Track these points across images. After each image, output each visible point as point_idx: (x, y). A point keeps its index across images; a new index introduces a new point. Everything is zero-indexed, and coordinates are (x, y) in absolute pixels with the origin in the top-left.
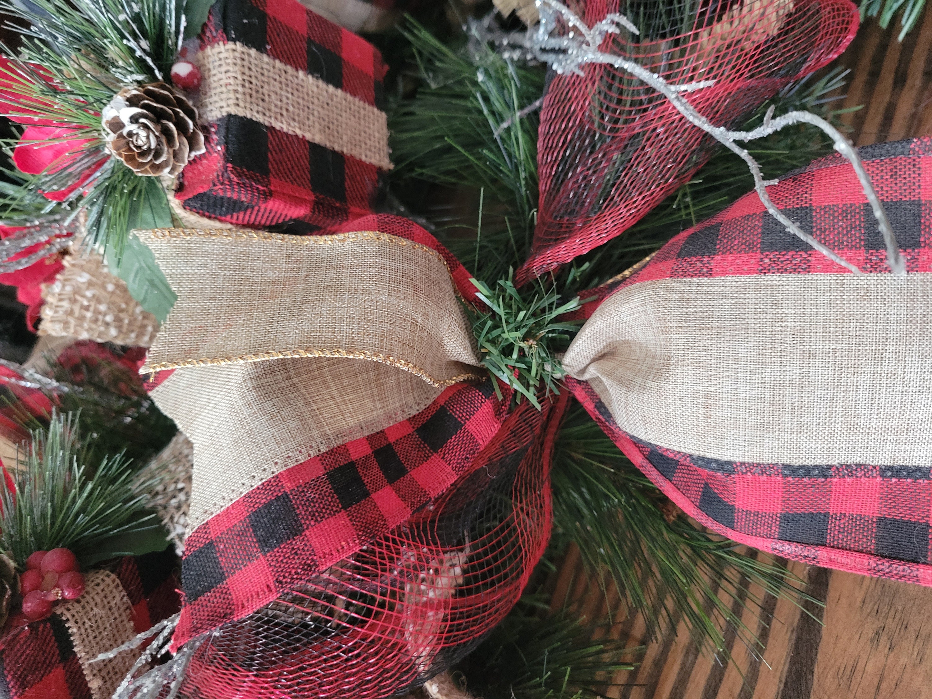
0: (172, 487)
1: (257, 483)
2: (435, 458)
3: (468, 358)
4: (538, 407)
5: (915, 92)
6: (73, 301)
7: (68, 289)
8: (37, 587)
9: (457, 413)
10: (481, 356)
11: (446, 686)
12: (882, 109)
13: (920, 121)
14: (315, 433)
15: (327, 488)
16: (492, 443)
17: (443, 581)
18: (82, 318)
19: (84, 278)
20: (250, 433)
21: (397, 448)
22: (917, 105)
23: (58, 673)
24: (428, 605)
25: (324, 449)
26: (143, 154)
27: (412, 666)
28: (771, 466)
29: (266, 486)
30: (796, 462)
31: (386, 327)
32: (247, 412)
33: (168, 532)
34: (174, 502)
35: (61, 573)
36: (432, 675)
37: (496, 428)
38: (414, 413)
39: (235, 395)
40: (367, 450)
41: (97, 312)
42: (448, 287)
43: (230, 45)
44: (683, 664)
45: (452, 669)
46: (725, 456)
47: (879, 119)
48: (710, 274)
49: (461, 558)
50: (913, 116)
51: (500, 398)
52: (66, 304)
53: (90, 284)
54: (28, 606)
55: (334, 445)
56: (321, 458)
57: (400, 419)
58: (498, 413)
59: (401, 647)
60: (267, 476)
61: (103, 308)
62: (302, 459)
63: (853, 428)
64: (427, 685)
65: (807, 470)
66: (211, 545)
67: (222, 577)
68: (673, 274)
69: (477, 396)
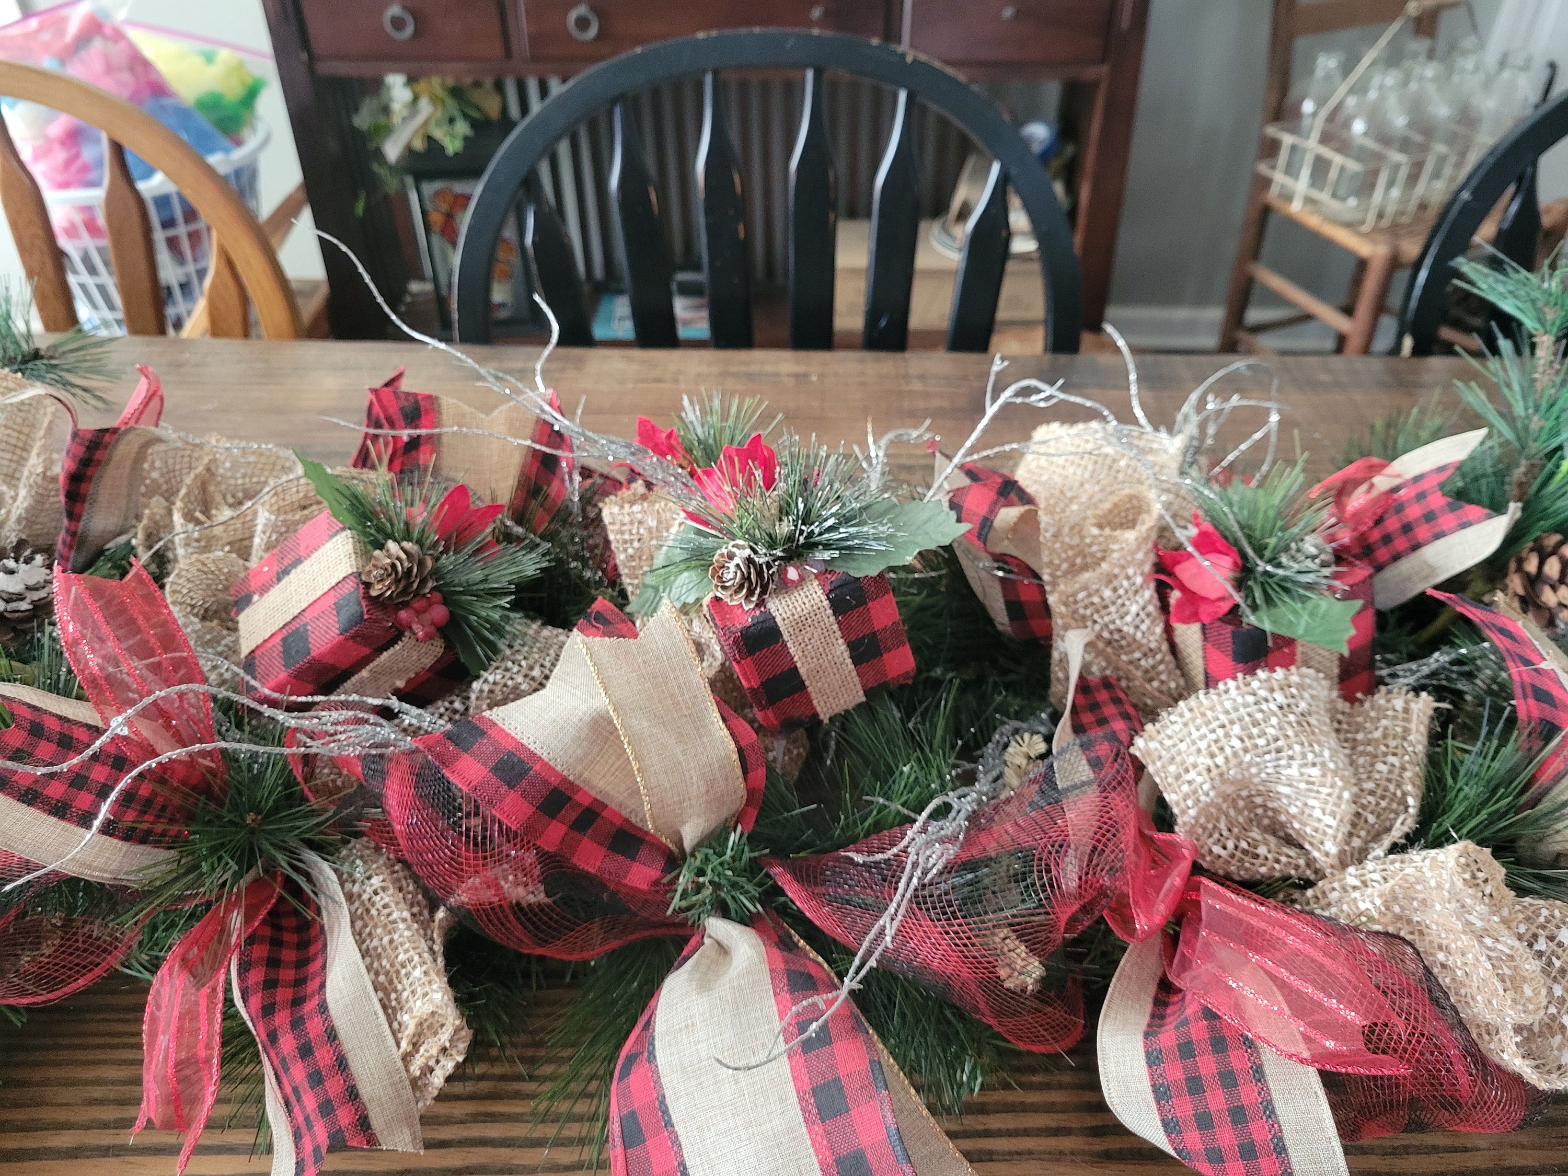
0: (520, 657)
1: (532, 747)
2: (603, 851)
3: (688, 844)
4: (669, 912)
5: (1087, 1148)
6: (632, 523)
7: (639, 516)
8: (418, 612)
9: (643, 853)
10: (693, 855)
11: (445, 924)
12: (1063, 1124)
13: (1058, 1160)
14: (580, 768)
15: (545, 793)
16: (632, 888)
17: (521, 890)
18: (622, 533)
19: (652, 523)
20: (562, 728)
21: (599, 820)
22: (1073, 1153)
23: (367, 651)
24: (498, 887)
25: (571, 778)
26: (720, 578)
27: (450, 892)
28: (661, 1086)
29: (533, 754)
30: (668, 1101)
31: (667, 785)
32: (576, 720)
33: (485, 670)
34: (510, 664)
35: (433, 623)
36: (450, 909)
37: (644, 887)
38: (633, 820)
39: (584, 707)
40: (586, 803)
41: (632, 541)
42: (725, 813)
43: (823, 597)
44: (524, 1114)
45: (459, 923)
46: (659, 1053)
47: (1053, 1124)
48: (776, 995)
49: (542, 897)
50: (1061, 1153)
51: (665, 881)
52: (627, 519)
53: (650, 530)
54: (403, 614)
55: (577, 782)
56: (565, 780)
57: (623, 813)
58: (657, 883)
59: (461, 880)
60: (539, 752)
61: (636, 544)
62: (558, 768)
63: (700, 1129)
64: (442, 908)
65: (666, 1112)
66: (483, 733)
67: (466, 751)
68: (772, 971)
69: (660, 863)
